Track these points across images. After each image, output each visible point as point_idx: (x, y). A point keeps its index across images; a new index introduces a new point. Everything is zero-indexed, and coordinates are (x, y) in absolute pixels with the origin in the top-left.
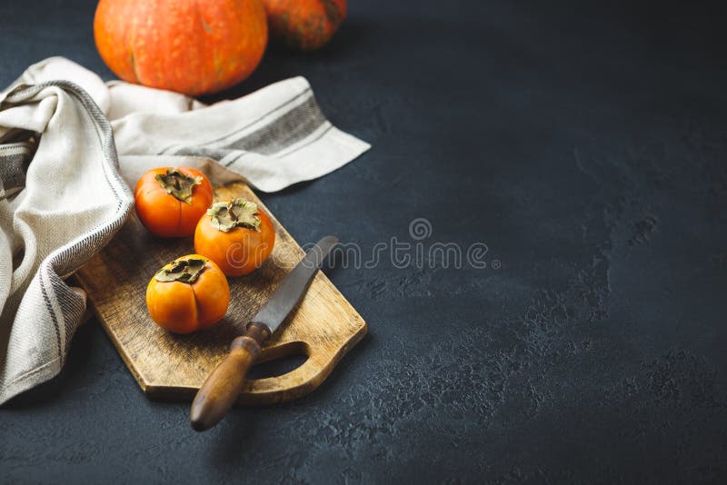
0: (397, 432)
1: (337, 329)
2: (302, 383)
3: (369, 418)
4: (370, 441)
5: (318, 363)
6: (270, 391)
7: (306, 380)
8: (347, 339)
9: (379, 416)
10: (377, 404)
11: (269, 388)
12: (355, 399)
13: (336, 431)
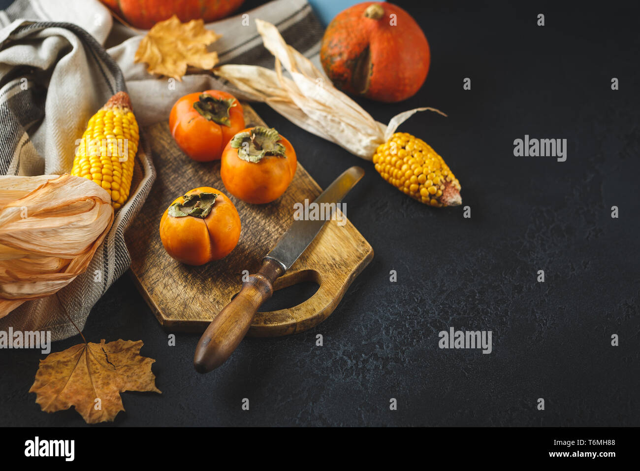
0: (409, 362)
1: (345, 256)
2: (315, 314)
3: (381, 347)
4: (383, 372)
5: (329, 292)
6: (284, 323)
7: (318, 312)
8: (355, 267)
9: (390, 345)
10: (387, 333)
11: (283, 320)
12: (366, 328)
13: (349, 361)
